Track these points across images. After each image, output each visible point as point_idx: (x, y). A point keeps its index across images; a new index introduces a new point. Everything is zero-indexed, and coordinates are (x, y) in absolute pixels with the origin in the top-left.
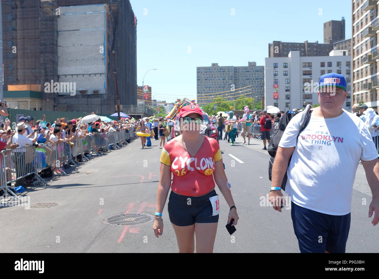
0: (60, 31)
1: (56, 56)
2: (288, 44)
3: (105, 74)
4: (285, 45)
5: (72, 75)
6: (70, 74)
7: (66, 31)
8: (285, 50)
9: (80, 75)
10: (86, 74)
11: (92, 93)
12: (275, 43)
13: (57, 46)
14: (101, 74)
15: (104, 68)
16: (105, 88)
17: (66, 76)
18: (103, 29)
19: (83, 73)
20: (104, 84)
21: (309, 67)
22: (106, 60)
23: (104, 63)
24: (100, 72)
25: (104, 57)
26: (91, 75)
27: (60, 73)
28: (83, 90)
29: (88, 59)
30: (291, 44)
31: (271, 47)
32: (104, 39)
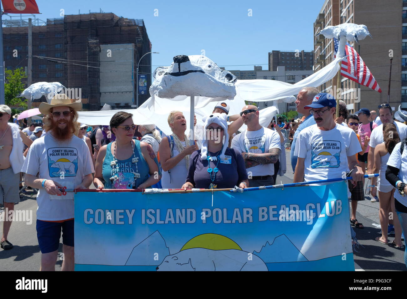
0: (101, 62)
1: (99, 80)
2: (286, 53)
3: (133, 92)
4: (283, 55)
5: (110, 92)
6: (108, 91)
7: (105, 62)
8: (283, 59)
9: (115, 92)
10: (120, 92)
11: (124, 105)
12: (274, 52)
13: (99, 72)
14: (130, 92)
15: (132, 87)
16: (133, 101)
17: (105, 93)
18: (132, 61)
19: (118, 91)
20: (132, 99)
21: (293, 79)
22: (134, 82)
23: (132, 84)
24: (130, 91)
25: (132, 80)
26: (124, 93)
27: (101, 91)
28: (117, 103)
29: (121, 82)
30: (289, 54)
31: (271, 56)
32: (132, 68)
